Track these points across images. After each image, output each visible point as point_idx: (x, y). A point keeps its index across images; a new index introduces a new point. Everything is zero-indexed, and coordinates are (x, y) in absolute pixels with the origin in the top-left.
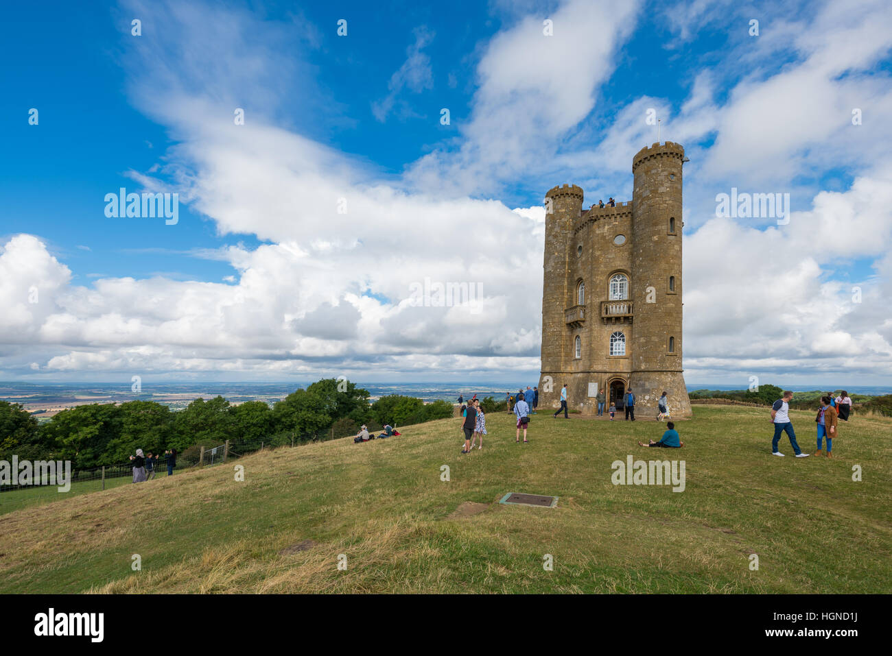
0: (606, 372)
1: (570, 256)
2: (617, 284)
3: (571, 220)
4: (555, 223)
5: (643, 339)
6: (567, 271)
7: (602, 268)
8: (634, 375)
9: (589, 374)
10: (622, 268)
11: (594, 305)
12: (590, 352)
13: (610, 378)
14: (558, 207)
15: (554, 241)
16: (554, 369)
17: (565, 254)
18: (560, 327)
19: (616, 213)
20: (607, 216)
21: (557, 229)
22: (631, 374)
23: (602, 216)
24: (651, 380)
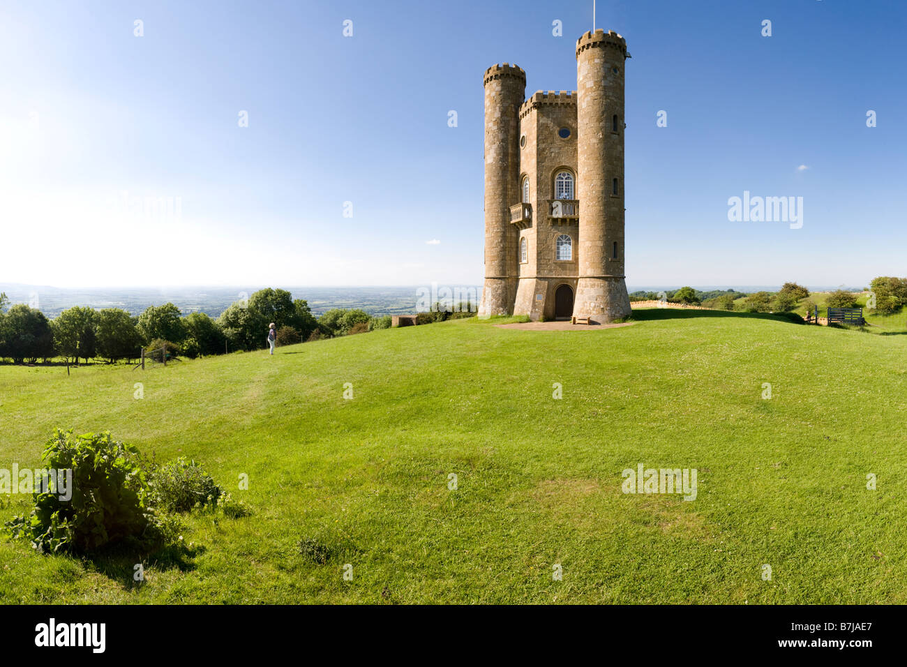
0: (553, 279)
1: (512, 145)
2: (562, 182)
3: (513, 105)
4: (495, 107)
5: (588, 244)
6: (510, 164)
7: (547, 163)
8: (580, 281)
9: (535, 280)
10: (567, 165)
11: (538, 205)
12: (536, 255)
13: (557, 284)
14: (499, 88)
15: (495, 128)
16: (498, 273)
17: (507, 143)
18: (505, 227)
19: (559, 102)
20: (551, 104)
21: (497, 114)
22: (577, 279)
23: (545, 104)
24: (596, 288)
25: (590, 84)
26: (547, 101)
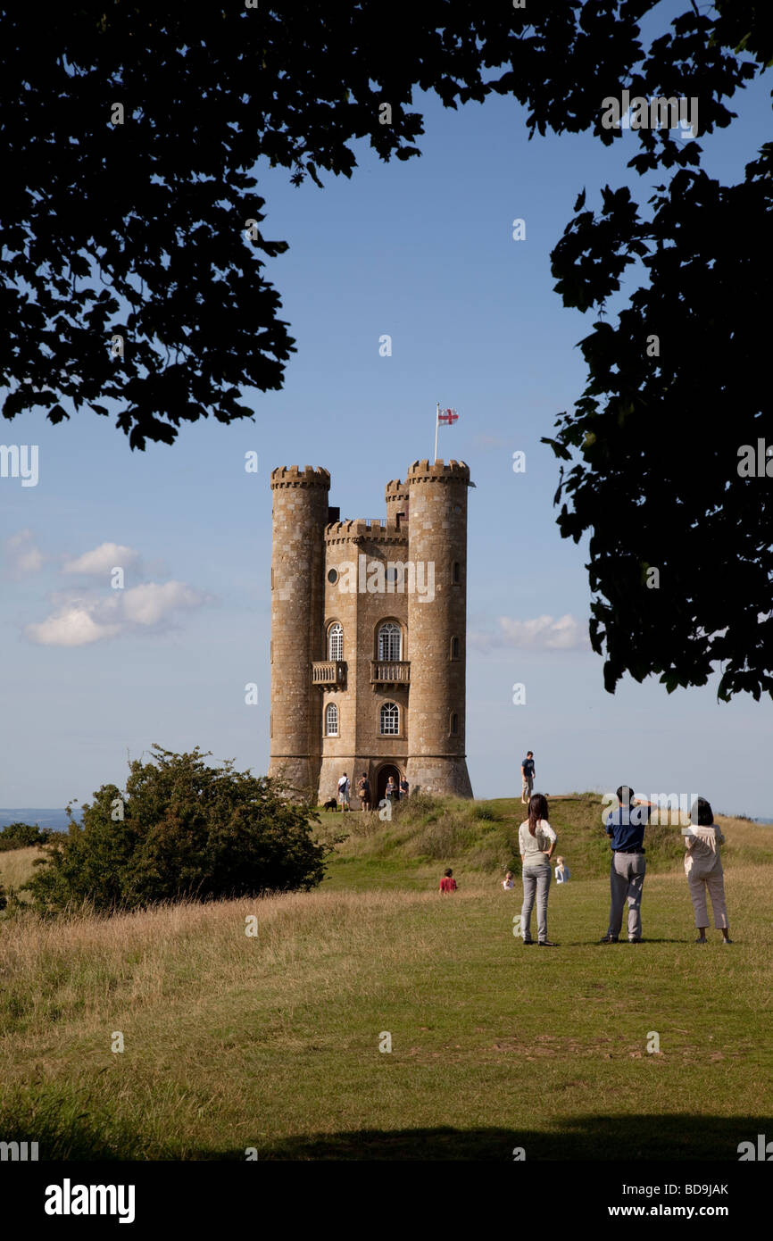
0: (375, 758)
1: (316, 581)
2: (387, 636)
3: (318, 526)
4: (294, 526)
5: (423, 716)
6: (312, 604)
7: (369, 612)
8: (409, 761)
9: (353, 759)
10: (394, 615)
11: (359, 664)
12: (354, 728)
13: (380, 764)
14: (299, 501)
15: (293, 554)
16: (297, 751)
17: (310, 576)
18: (307, 688)
19: (386, 536)
20: (375, 539)
21: (297, 536)
22: (406, 759)
23: (369, 538)
24: (433, 769)
25: (428, 525)
26: (370, 534)
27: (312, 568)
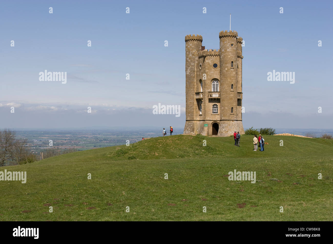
0: (211, 121)
1: (196, 68)
2: (215, 84)
3: (197, 52)
5: (223, 108)
6: (195, 75)
7: (209, 77)
8: (220, 121)
10: (216, 78)
11: (206, 93)
12: (205, 112)
15: (190, 61)
17: (194, 67)
18: (193, 100)
19: (213, 54)
21: (191, 56)
23: (208, 55)
24: (225, 124)
25: (223, 50)
27: (195, 64)
